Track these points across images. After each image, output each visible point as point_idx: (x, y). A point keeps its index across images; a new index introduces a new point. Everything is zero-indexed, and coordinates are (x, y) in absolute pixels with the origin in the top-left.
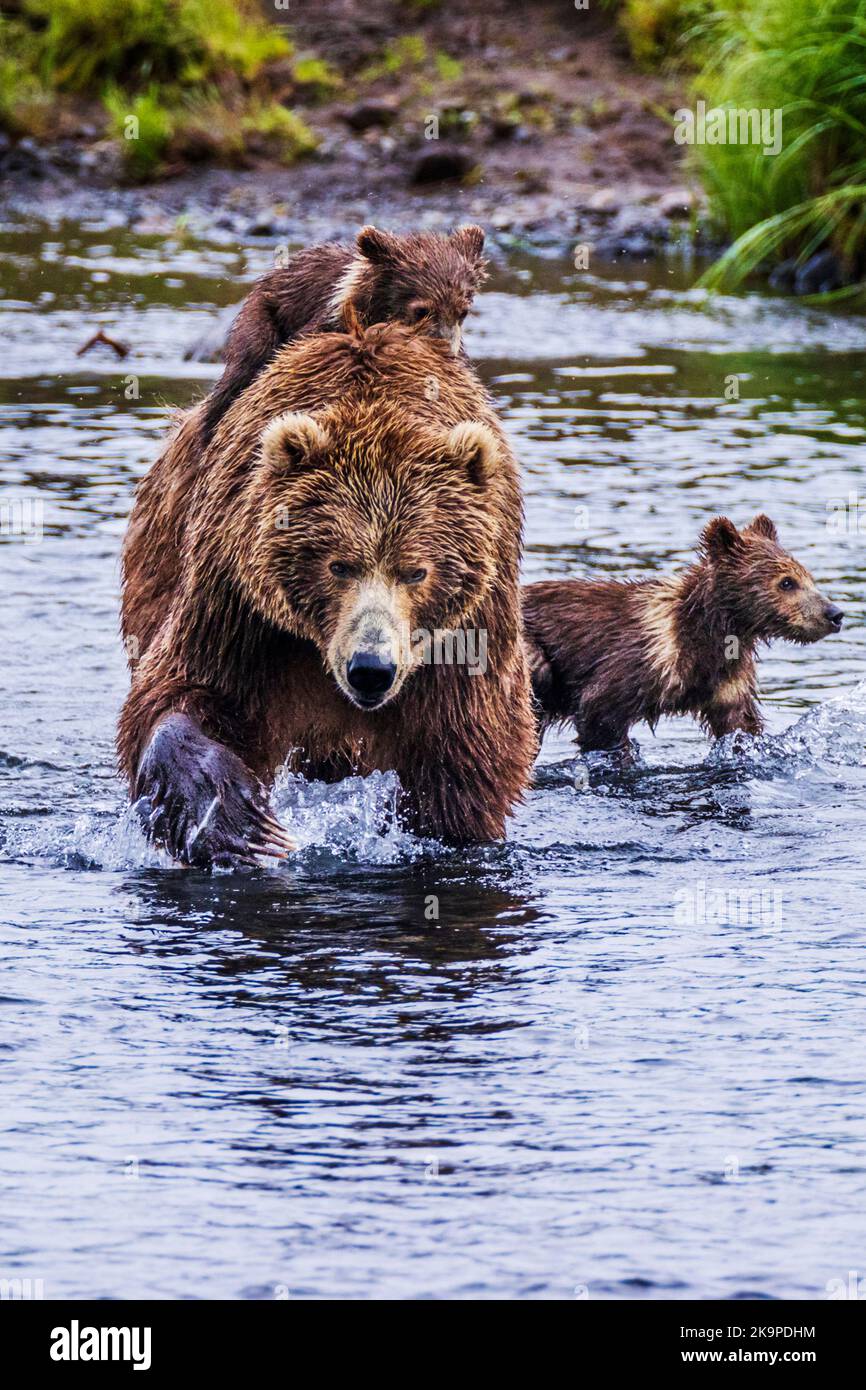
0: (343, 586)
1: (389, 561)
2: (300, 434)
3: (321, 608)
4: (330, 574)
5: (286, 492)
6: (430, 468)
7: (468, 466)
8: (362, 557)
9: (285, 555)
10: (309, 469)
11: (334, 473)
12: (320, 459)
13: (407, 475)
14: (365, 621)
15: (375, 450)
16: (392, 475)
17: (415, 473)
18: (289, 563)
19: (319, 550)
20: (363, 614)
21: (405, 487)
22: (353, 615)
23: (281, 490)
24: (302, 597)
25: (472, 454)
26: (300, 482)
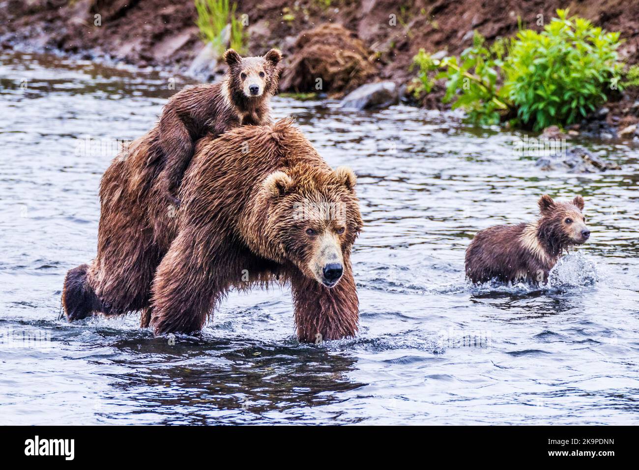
0: (313, 239)
1: (331, 226)
2: (283, 180)
3: (302, 249)
4: (307, 235)
5: (279, 204)
6: (334, 186)
7: (345, 184)
8: (320, 226)
9: (283, 230)
10: (288, 193)
11: (299, 194)
12: (293, 189)
13: (327, 191)
14: (327, 251)
15: (312, 183)
16: (321, 192)
17: (329, 190)
18: (286, 233)
19: (301, 226)
20: (326, 248)
21: (328, 195)
22: (321, 249)
23: (276, 203)
24: (292, 246)
25: (346, 178)
26: (285, 199)
